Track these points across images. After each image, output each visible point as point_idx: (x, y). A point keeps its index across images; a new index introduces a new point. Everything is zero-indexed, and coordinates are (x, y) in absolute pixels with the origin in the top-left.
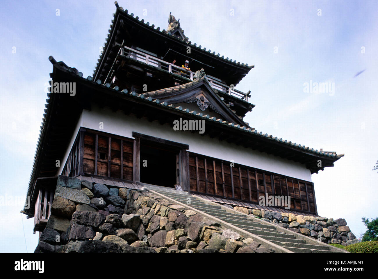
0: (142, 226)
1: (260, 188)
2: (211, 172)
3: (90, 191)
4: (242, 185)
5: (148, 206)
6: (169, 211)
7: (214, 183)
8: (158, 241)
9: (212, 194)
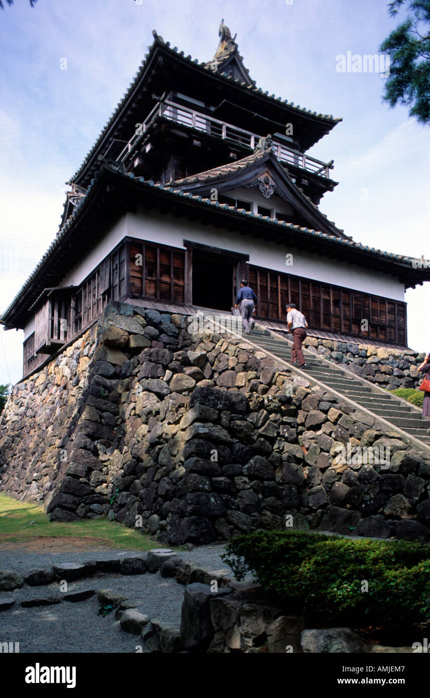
0: (208, 364)
1: (334, 310)
2: (274, 291)
3: (142, 319)
4: (312, 307)
5: (211, 341)
6: (239, 351)
7: (277, 305)
8: (227, 382)
9: (275, 319)
